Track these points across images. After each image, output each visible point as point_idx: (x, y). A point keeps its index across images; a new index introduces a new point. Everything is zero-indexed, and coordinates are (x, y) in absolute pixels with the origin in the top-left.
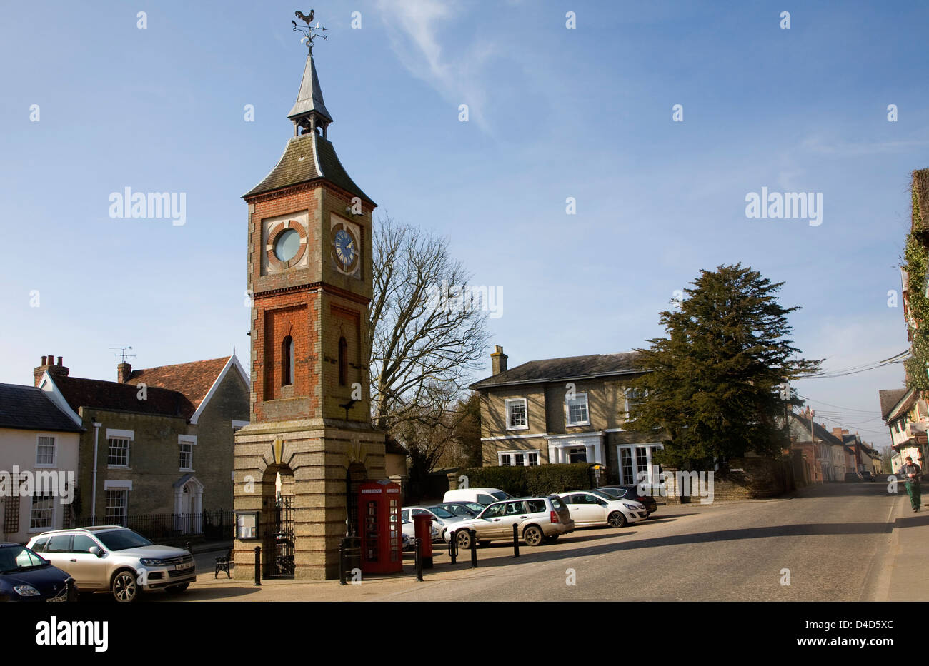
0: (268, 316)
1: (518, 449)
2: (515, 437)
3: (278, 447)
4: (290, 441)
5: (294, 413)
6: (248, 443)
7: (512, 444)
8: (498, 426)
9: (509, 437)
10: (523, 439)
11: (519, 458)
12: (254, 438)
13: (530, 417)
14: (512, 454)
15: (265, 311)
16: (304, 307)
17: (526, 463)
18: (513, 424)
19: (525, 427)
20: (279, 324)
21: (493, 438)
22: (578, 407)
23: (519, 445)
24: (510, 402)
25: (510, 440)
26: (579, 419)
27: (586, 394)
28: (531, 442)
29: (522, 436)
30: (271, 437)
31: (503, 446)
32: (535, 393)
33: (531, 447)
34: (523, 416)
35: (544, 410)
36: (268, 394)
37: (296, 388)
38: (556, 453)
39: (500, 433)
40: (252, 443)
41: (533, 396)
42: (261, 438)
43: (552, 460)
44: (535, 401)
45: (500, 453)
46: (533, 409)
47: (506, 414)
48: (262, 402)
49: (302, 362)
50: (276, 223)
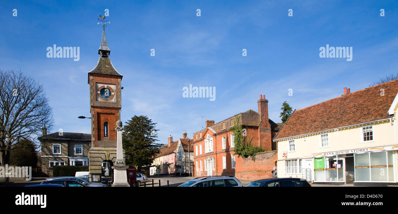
0: (99, 114)
1: (57, 161)
2: (56, 157)
3: (107, 155)
4: (112, 154)
5: (110, 145)
6: (95, 153)
7: (55, 159)
8: (50, 153)
9: (54, 156)
10: (59, 157)
11: (57, 164)
12: (98, 152)
13: (62, 151)
14: (55, 162)
15: (98, 113)
16: (114, 114)
17: (60, 165)
18: (55, 152)
19: (60, 153)
20: (103, 118)
21: (47, 156)
22: (79, 149)
23: (58, 159)
24: (54, 145)
25: (54, 157)
26: (79, 153)
27: (82, 145)
28: (62, 159)
29: (59, 156)
30: (104, 152)
31: (51, 159)
32: (64, 143)
33: (63, 160)
34: (59, 150)
35: (67, 149)
36: (99, 138)
37: (110, 138)
38: (72, 162)
39: (50, 155)
40: (97, 153)
41: (63, 144)
42: (100, 152)
43: (71, 164)
44: (64, 145)
45: (50, 162)
46: (64, 148)
47: (53, 149)
48: (97, 141)
49: (112, 131)
50: (101, 85)
